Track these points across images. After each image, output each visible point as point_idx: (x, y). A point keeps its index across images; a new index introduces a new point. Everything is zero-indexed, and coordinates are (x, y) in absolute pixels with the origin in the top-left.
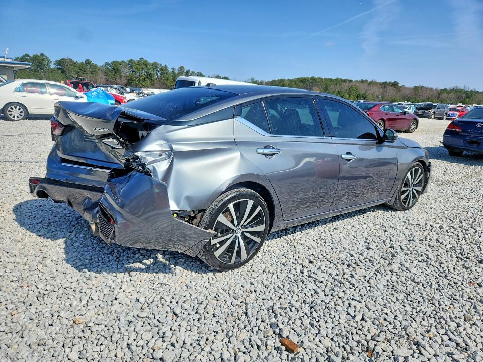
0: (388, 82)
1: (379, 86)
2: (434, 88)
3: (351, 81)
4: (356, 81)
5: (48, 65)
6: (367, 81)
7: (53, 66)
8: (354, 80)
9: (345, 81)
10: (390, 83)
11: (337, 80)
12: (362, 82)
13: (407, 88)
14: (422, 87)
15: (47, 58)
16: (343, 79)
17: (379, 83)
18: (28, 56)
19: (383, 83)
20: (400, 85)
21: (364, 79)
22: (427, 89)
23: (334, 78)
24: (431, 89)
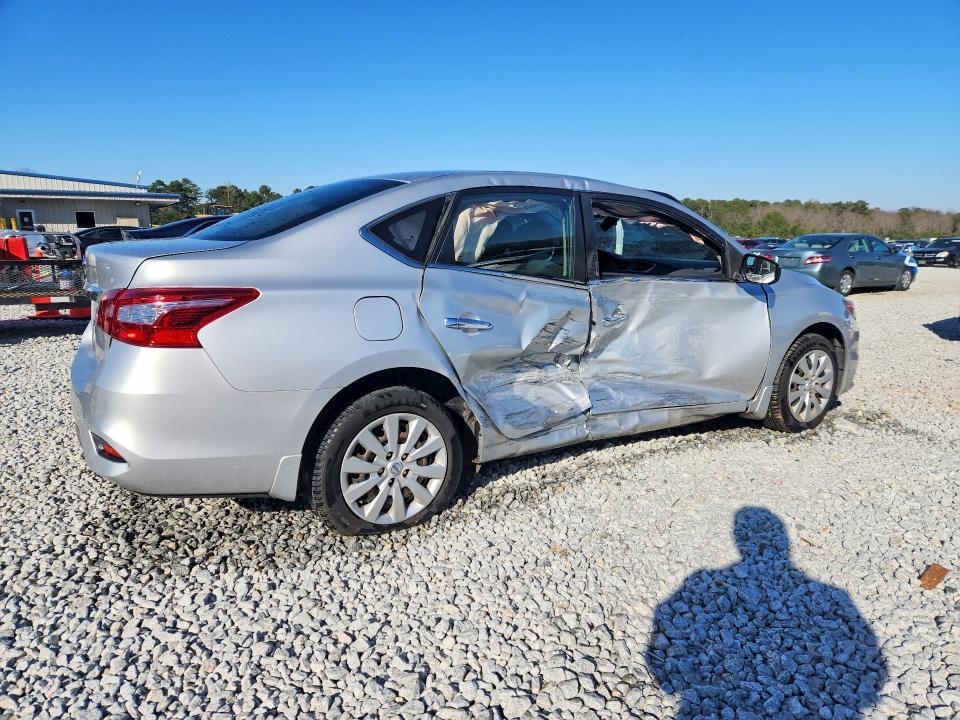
0: (844, 202)
1: (827, 211)
2: (944, 210)
3: (766, 204)
4: (777, 204)
5: (195, 199)
6: (797, 202)
7: (203, 201)
8: (772, 202)
9: (753, 204)
10: (849, 205)
11: (737, 202)
12: (789, 204)
13: (884, 213)
14: (917, 210)
15: (194, 186)
16: (749, 199)
17: (826, 205)
18: (163, 184)
19: (835, 205)
20: (871, 207)
21: (792, 199)
22: (929, 214)
23: (729, 198)
24: (938, 213)
